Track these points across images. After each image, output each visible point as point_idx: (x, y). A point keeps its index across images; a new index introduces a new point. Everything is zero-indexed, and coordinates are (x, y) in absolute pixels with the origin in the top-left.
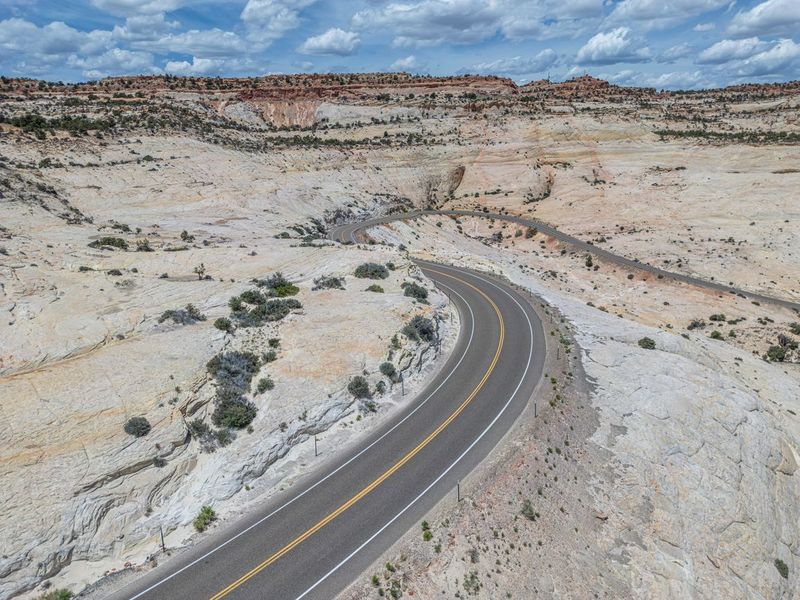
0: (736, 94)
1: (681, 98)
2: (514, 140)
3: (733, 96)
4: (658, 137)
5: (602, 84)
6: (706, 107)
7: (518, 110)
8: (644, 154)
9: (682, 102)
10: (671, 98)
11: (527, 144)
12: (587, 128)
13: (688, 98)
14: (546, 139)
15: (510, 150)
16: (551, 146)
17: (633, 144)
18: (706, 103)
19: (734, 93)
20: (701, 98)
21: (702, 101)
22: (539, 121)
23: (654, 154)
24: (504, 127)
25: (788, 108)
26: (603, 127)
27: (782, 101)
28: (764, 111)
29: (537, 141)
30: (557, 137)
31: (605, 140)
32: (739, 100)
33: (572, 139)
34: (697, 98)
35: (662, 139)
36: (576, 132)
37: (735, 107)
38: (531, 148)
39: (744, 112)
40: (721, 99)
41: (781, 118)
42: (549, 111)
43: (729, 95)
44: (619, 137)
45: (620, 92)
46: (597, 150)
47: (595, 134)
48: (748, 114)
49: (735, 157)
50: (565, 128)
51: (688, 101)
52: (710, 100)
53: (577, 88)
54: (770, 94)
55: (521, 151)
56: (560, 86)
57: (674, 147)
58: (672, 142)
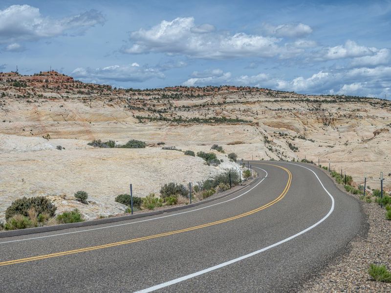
0: (175, 93)
1: (134, 94)
2: (17, 119)
3: (172, 94)
4: (137, 121)
5: (68, 79)
6: (155, 102)
7: (13, 94)
8: (130, 133)
9: (136, 97)
10: (127, 94)
11: (30, 123)
12: (80, 111)
13: (139, 94)
14: (47, 119)
15: (16, 128)
16: (52, 125)
17: (119, 125)
18: (155, 98)
19: (173, 92)
20: (149, 95)
21: (151, 97)
22: (37, 104)
23: (138, 133)
24: (4, 108)
25: (213, 104)
26: (92, 110)
27: (207, 99)
28: (197, 106)
29: (39, 120)
30: (56, 118)
31: (96, 121)
32: (177, 97)
33: (70, 120)
34: (146, 95)
35: (141, 122)
36: (71, 114)
37: (176, 103)
38: (34, 127)
39: (184, 107)
40: (164, 96)
41: (210, 112)
42: (41, 96)
43: (169, 94)
44: (108, 119)
45: (85, 87)
46: (91, 129)
47: (87, 116)
48: (187, 108)
49: (200, 133)
50: (62, 110)
51: (141, 97)
52: (157, 96)
53: (47, 81)
54: (197, 94)
55: (26, 129)
56: (31, 78)
57: (151, 127)
58: (149, 124)
